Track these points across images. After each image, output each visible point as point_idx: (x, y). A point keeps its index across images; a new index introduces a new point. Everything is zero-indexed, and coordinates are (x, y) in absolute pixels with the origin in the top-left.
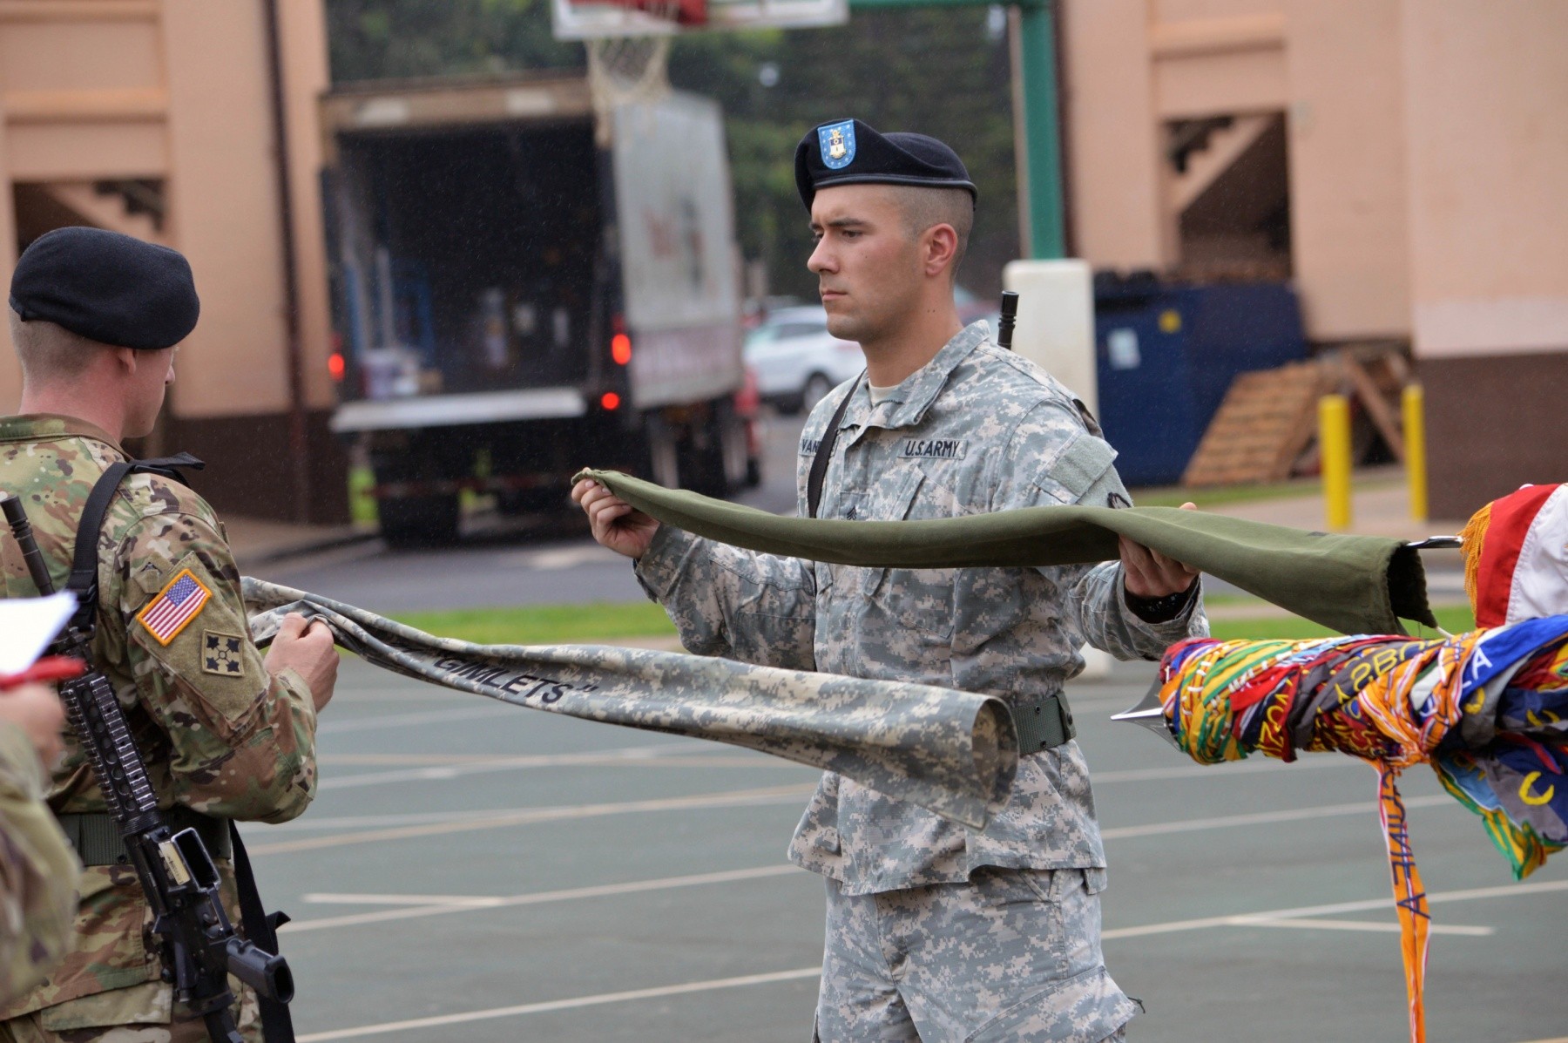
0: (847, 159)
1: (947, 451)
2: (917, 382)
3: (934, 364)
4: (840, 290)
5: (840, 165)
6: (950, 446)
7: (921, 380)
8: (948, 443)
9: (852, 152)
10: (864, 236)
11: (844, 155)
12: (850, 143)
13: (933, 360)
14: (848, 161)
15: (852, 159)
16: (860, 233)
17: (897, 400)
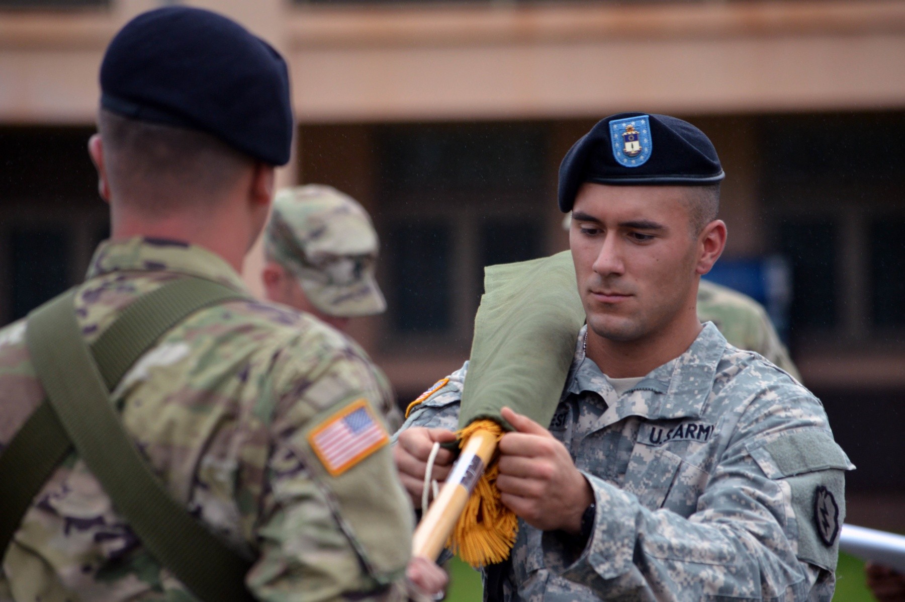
0: (642, 157)
1: (703, 435)
2: (675, 373)
3: (692, 355)
4: (627, 293)
5: (634, 164)
6: (708, 430)
7: (679, 370)
8: (705, 427)
9: (648, 150)
10: (656, 239)
11: (639, 153)
12: (646, 141)
13: (691, 351)
14: (643, 159)
15: (648, 158)
16: (651, 237)
17: (657, 390)
